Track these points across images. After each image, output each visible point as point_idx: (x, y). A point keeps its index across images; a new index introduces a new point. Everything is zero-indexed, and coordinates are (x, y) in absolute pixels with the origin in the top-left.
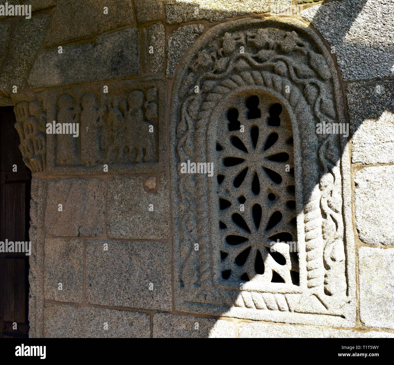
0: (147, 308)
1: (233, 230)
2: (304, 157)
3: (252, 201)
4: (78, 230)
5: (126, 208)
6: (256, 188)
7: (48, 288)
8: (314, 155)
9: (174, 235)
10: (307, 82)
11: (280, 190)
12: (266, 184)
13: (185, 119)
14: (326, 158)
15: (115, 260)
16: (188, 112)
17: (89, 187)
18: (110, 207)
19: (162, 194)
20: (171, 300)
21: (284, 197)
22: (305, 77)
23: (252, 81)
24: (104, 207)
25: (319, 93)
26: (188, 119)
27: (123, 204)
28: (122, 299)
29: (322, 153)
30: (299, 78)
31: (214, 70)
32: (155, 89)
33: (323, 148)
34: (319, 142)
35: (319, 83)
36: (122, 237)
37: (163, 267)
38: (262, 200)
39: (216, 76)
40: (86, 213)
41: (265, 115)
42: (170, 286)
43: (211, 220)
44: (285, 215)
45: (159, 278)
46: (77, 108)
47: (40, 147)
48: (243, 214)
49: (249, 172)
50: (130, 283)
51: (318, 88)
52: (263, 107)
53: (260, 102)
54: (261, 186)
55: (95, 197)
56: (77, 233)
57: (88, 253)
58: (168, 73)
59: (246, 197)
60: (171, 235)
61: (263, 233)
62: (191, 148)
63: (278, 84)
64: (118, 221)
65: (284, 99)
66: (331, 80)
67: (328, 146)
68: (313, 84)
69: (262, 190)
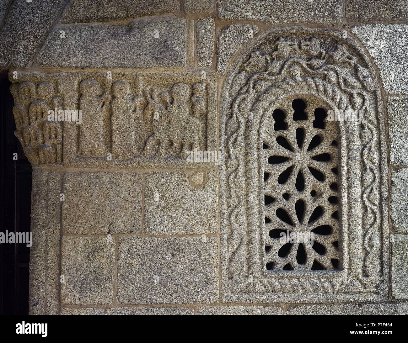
0: (191, 303)
1: (277, 223)
2: (349, 157)
4: (108, 228)
5: (168, 203)
6: (300, 185)
8: (358, 156)
9: (223, 229)
10: (355, 92)
11: (325, 187)
12: (310, 181)
13: (237, 116)
14: (368, 159)
15: (155, 257)
16: (240, 111)
17: (122, 182)
18: (149, 202)
19: (210, 190)
20: (217, 292)
21: (328, 193)
22: (352, 87)
23: (305, 85)
24: (141, 202)
25: (364, 102)
26: (239, 116)
27: (164, 199)
28: (162, 295)
29: (365, 155)
30: (347, 87)
31: (268, 72)
32: (205, 84)
33: (366, 151)
34: (362, 145)
35: (364, 93)
36: (163, 233)
37: (210, 261)
38: (306, 195)
39: (270, 77)
40: (118, 209)
41: (312, 118)
42: (218, 279)
44: (328, 209)
45: (205, 272)
47: (53, 136)
48: (289, 209)
49: (295, 169)
50: (172, 279)
51: (364, 98)
52: (310, 111)
53: (308, 106)
54: (307, 183)
55: (129, 193)
56: (108, 230)
57: (121, 252)
58: (219, 69)
59: (292, 193)
60: (219, 230)
61: (306, 226)
64: (158, 216)
65: (334, 105)
66: (375, 91)
67: (370, 149)
68: (359, 94)
69: (308, 187)
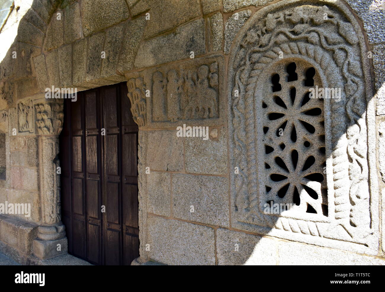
0: (212, 224)
1: (276, 169)
2: (333, 111)
3: (290, 147)
4: (166, 166)
5: (198, 151)
6: (294, 137)
7: (149, 205)
8: (342, 109)
9: (231, 172)
10: (336, 48)
11: (313, 139)
12: (302, 134)
13: (238, 85)
14: (353, 112)
15: (191, 188)
16: (240, 79)
17: (173, 136)
18: (187, 151)
19: (222, 142)
20: (228, 219)
21: (316, 144)
22: (334, 44)
23: (289, 51)
24: (183, 151)
25: (347, 56)
26: (240, 84)
27: (195, 148)
28: (195, 216)
29: (349, 108)
30: (330, 45)
31: (259, 45)
32: (216, 63)
33: (350, 103)
34: (347, 98)
35: (347, 47)
36: (195, 172)
37: (223, 195)
38: (298, 146)
39: (261, 49)
40: (171, 154)
41: (301, 78)
42: (228, 209)
43: (257, 161)
44: (317, 159)
45: (220, 203)
46: (165, 81)
47: (143, 109)
48: (283, 157)
49: (287, 124)
50: (200, 205)
51: (346, 52)
52: (299, 71)
53: (297, 67)
54: (298, 135)
55: (177, 143)
56: (167, 168)
57: (173, 183)
58: (225, 50)
59: (285, 144)
60: (228, 172)
61: (299, 173)
62: (242, 107)
63: (311, 52)
64: (192, 160)
65: (316, 64)
66: (359, 44)
67: (354, 101)
68: (342, 49)
69: (299, 139)
